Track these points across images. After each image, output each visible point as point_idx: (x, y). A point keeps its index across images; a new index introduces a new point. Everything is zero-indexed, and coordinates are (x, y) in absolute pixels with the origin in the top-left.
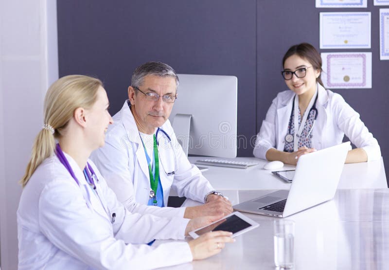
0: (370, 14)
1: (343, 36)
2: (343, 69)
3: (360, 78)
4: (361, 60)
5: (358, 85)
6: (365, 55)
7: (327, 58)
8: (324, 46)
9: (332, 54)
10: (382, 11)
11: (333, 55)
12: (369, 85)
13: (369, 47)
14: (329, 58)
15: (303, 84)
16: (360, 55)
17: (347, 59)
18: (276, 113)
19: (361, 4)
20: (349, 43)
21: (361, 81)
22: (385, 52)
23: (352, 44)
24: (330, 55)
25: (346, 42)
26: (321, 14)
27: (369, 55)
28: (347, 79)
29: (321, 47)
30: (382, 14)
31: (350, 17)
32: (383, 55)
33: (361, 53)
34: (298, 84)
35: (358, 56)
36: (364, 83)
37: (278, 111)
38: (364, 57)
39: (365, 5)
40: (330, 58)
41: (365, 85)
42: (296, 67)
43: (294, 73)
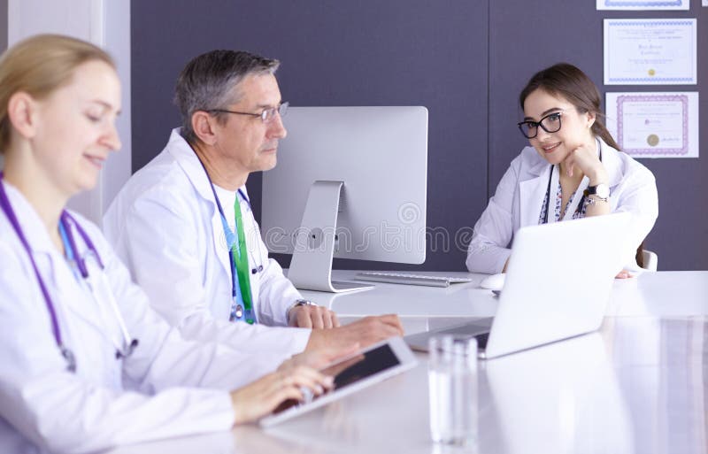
0: (694, 21)
1: (647, 61)
2: (647, 122)
3: (677, 140)
4: (679, 104)
5: (674, 151)
6: (687, 97)
8: (610, 80)
11: (628, 97)
12: (693, 152)
13: (694, 82)
15: (560, 143)
16: (677, 96)
17: (654, 105)
18: (517, 189)
19: (679, 3)
20: (656, 76)
21: (679, 145)
23: (662, 76)
25: (652, 73)
26: (607, 22)
27: (693, 98)
28: (653, 140)
31: (659, 27)
33: (680, 94)
34: (549, 145)
35: (674, 98)
36: (685, 149)
37: (522, 184)
38: (684, 100)
39: (685, 6)
41: (686, 152)
42: (542, 112)
43: (540, 124)
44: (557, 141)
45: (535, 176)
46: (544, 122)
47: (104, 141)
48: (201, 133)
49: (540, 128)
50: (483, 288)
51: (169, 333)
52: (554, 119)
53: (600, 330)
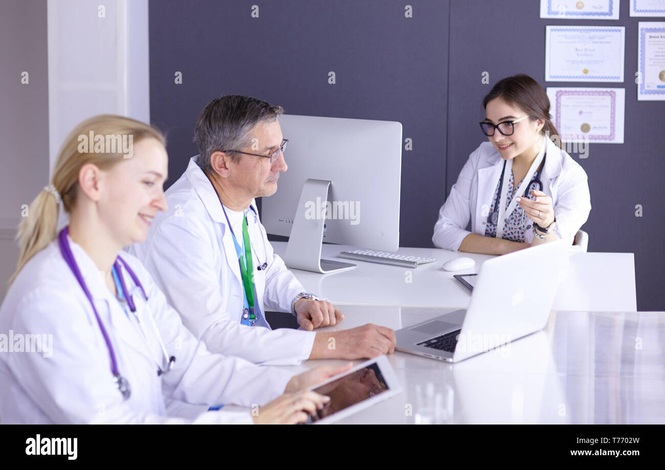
0: (623, 29)
1: (582, 62)
2: (581, 113)
3: (606, 128)
4: (608, 99)
5: (603, 137)
6: (614, 93)
7: (556, 95)
8: (551, 77)
9: (563, 89)
10: (642, 25)
11: (565, 91)
12: (619, 139)
13: (622, 80)
14: (558, 96)
15: (512, 144)
16: (607, 92)
17: (585, 99)
18: (476, 174)
19: (611, 14)
20: (589, 74)
21: (607, 132)
22: (646, 88)
23: (595, 75)
24: (561, 91)
25: (586, 71)
26: (548, 28)
27: (621, 93)
28: (585, 128)
29: (548, 79)
30: (642, 29)
31: (593, 34)
32: (641, 93)
33: (609, 90)
34: (504, 145)
35: (604, 93)
36: (612, 135)
37: (480, 171)
38: (613, 95)
39: (616, 16)
40: (561, 95)
41: (613, 139)
42: (500, 118)
43: (497, 127)
44: (509, 142)
45: (492, 164)
46: (501, 126)
47: (156, 204)
48: (218, 168)
49: (497, 130)
50: (445, 271)
51: (198, 346)
52: (509, 125)
53: (546, 329)
